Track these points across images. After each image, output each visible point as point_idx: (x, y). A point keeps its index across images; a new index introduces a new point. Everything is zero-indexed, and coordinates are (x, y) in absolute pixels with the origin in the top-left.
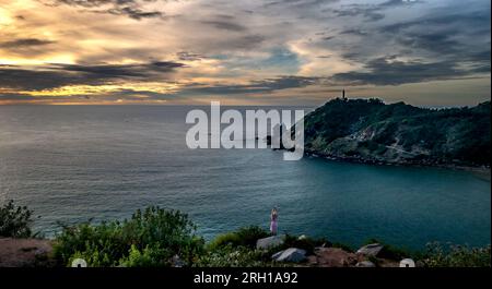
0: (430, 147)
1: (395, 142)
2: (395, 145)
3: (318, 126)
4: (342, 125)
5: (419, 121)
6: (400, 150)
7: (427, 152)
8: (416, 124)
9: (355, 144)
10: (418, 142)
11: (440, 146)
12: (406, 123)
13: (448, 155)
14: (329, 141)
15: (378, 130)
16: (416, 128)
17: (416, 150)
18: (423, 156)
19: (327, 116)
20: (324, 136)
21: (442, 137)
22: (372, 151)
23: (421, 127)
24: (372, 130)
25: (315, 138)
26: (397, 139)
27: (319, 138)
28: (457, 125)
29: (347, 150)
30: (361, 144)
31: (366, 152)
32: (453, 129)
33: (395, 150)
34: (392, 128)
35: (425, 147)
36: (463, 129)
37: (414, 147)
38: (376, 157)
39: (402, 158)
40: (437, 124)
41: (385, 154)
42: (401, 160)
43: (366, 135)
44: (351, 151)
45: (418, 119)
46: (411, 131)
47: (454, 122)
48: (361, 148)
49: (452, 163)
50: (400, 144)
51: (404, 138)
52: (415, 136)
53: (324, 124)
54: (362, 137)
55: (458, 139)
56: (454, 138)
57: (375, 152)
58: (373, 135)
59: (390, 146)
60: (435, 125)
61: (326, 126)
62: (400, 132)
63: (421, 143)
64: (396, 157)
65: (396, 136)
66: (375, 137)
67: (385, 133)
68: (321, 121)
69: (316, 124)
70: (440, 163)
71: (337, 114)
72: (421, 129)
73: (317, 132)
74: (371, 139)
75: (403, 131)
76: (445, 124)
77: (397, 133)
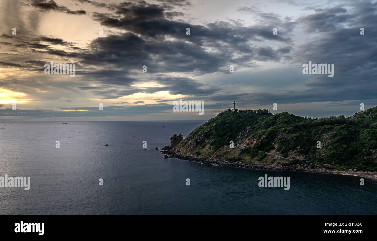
0: (306, 153)
1: (273, 148)
2: (274, 151)
3: (207, 136)
4: (229, 134)
5: (297, 129)
6: (278, 156)
7: (301, 158)
8: (294, 131)
9: (238, 151)
10: (294, 148)
12: (285, 131)
13: (321, 160)
14: (216, 149)
15: (260, 136)
16: (294, 135)
17: (293, 156)
18: (296, 162)
19: (216, 126)
20: (212, 144)
22: (253, 157)
23: (298, 134)
24: (254, 137)
25: (203, 147)
26: (276, 146)
27: (208, 146)
28: (332, 133)
29: (230, 157)
30: (243, 151)
31: (247, 158)
33: (274, 156)
34: (272, 136)
35: (300, 153)
36: (335, 135)
37: (290, 153)
38: (256, 163)
39: (279, 163)
40: (313, 131)
41: (264, 160)
42: (278, 166)
43: (248, 143)
44: (234, 158)
45: (297, 127)
46: (289, 138)
47: (328, 129)
48: (243, 154)
49: (323, 167)
50: (278, 150)
51: (281, 144)
52: (292, 143)
53: (213, 133)
54: (245, 145)
55: (330, 145)
56: (327, 144)
57: (255, 158)
58: (255, 142)
59: (269, 152)
60: (311, 132)
61: (215, 135)
62: (279, 139)
63: (297, 149)
64: (273, 163)
65: (275, 143)
66: (256, 144)
67: (266, 140)
68: (211, 130)
69: (206, 133)
70: (312, 167)
71: (226, 123)
72: (298, 136)
73: (207, 141)
74: (253, 146)
75: (282, 138)
76: (320, 131)
77: (276, 140)
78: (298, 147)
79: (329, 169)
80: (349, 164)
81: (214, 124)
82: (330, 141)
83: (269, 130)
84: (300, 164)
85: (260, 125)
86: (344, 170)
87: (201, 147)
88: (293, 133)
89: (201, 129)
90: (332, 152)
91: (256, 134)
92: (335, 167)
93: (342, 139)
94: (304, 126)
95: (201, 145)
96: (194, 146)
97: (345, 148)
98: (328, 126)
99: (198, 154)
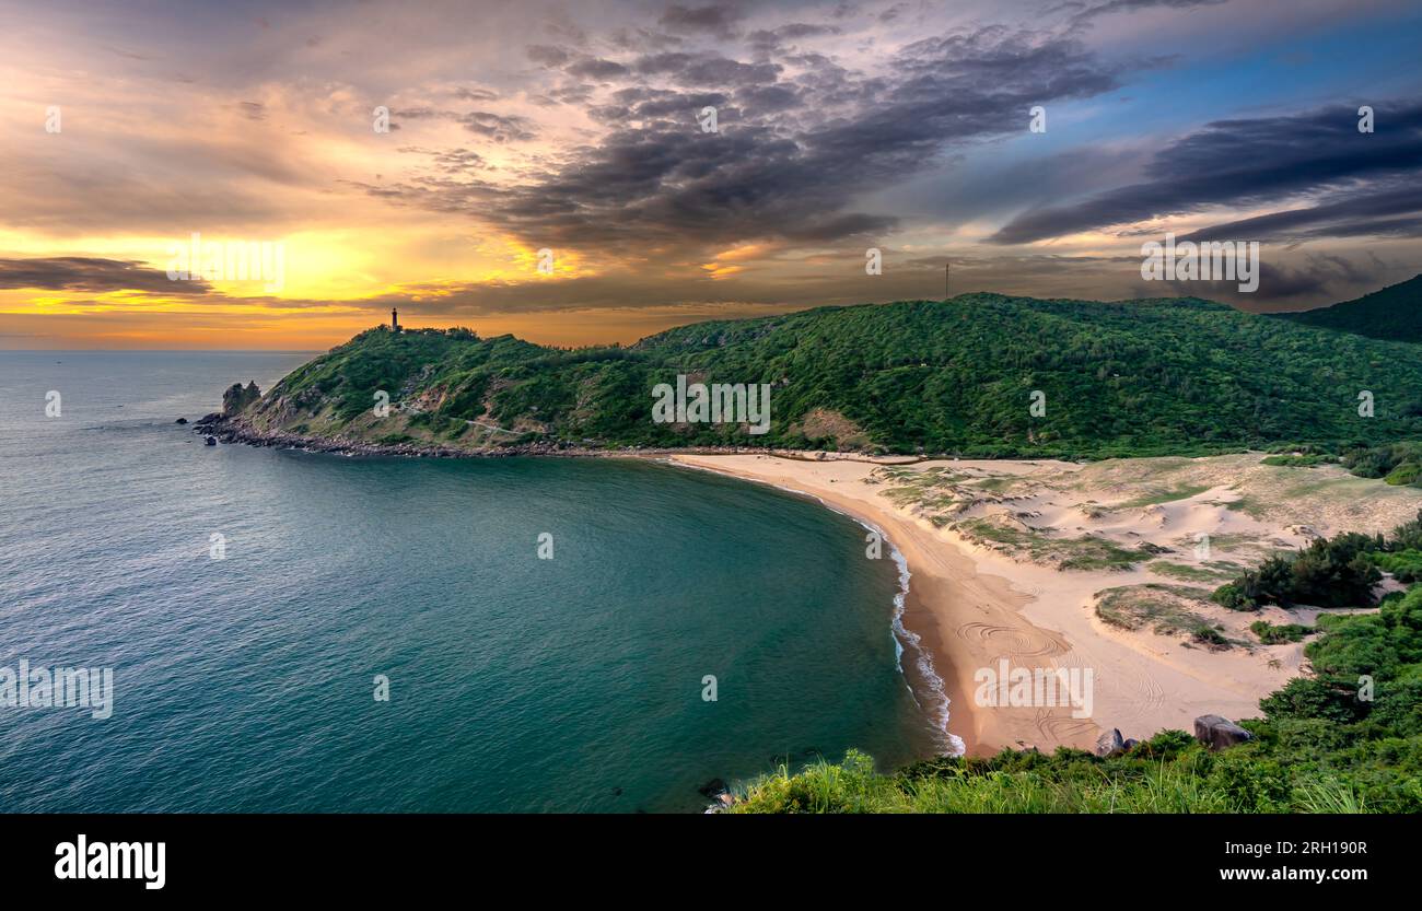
0: (548, 418)
1: (484, 411)
2: (484, 417)
3: (326, 387)
4: (382, 382)
5: (531, 370)
6: (493, 428)
7: (541, 429)
8: (527, 375)
9: (405, 420)
10: (527, 409)
11: (565, 416)
12: (507, 374)
13: (578, 432)
14: (349, 417)
15: (454, 386)
16: (526, 382)
17: (524, 425)
18: (531, 438)
19: (351, 363)
20: (338, 407)
21: (568, 397)
22: (438, 431)
23: (533, 381)
24: (440, 388)
25: (316, 414)
26: (488, 406)
27: (328, 411)
28: (598, 378)
29: (384, 433)
30: (415, 420)
31: (424, 435)
32: (587, 383)
33: (482, 429)
34: (479, 386)
35: (539, 418)
36: (605, 382)
37: (518, 419)
38: (444, 445)
39: (494, 442)
40: (564, 374)
41: (464, 437)
42: (492, 448)
43: (427, 402)
44: (394, 436)
45: (530, 366)
46: (515, 390)
47: (592, 370)
48: (415, 427)
49: (582, 445)
50: (493, 415)
51: (501, 402)
52: (522, 399)
53: (341, 380)
54: (420, 406)
55: (595, 400)
56: (589, 399)
57: (442, 434)
58: (442, 399)
59: (472, 420)
60: (559, 377)
61: (346, 385)
62: (495, 392)
63: (532, 411)
64: (483, 442)
65: (486, 400)
66: (445, 403)
67: (466, 395)
68: (335, 374)
69: (323, 381)
70: (562, 447)
71: (375, 358)
72: (533, 385)
73: (324, 399)
74: (438, 407)
75: (501, 390)
76: (577, 374)
77: (488, 393)
78: (535, 408)
79: (593, 447)
80: (627, 437)
81: (345, 360)
82: (596, 392)
83: (474, 372)
84: (537, 442)
85: (455, 362)
86: (619, 449)
87: (311, 414)
88: (525, 378)
89: (310, 370)
90: (598, 415)
91: (445, 382)
92: (603, 443)
93: (616, 388)
94: (546, 365)
95: (309, 409)
96: (290, 413)
97: (622, 407)
98: (592, 365)
99: (303, 429)
